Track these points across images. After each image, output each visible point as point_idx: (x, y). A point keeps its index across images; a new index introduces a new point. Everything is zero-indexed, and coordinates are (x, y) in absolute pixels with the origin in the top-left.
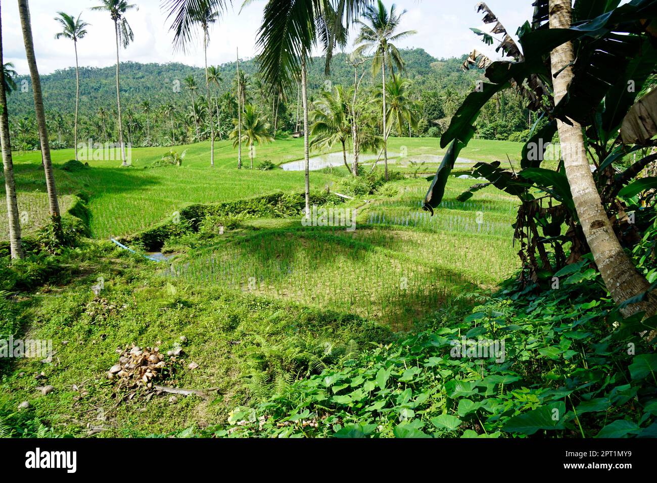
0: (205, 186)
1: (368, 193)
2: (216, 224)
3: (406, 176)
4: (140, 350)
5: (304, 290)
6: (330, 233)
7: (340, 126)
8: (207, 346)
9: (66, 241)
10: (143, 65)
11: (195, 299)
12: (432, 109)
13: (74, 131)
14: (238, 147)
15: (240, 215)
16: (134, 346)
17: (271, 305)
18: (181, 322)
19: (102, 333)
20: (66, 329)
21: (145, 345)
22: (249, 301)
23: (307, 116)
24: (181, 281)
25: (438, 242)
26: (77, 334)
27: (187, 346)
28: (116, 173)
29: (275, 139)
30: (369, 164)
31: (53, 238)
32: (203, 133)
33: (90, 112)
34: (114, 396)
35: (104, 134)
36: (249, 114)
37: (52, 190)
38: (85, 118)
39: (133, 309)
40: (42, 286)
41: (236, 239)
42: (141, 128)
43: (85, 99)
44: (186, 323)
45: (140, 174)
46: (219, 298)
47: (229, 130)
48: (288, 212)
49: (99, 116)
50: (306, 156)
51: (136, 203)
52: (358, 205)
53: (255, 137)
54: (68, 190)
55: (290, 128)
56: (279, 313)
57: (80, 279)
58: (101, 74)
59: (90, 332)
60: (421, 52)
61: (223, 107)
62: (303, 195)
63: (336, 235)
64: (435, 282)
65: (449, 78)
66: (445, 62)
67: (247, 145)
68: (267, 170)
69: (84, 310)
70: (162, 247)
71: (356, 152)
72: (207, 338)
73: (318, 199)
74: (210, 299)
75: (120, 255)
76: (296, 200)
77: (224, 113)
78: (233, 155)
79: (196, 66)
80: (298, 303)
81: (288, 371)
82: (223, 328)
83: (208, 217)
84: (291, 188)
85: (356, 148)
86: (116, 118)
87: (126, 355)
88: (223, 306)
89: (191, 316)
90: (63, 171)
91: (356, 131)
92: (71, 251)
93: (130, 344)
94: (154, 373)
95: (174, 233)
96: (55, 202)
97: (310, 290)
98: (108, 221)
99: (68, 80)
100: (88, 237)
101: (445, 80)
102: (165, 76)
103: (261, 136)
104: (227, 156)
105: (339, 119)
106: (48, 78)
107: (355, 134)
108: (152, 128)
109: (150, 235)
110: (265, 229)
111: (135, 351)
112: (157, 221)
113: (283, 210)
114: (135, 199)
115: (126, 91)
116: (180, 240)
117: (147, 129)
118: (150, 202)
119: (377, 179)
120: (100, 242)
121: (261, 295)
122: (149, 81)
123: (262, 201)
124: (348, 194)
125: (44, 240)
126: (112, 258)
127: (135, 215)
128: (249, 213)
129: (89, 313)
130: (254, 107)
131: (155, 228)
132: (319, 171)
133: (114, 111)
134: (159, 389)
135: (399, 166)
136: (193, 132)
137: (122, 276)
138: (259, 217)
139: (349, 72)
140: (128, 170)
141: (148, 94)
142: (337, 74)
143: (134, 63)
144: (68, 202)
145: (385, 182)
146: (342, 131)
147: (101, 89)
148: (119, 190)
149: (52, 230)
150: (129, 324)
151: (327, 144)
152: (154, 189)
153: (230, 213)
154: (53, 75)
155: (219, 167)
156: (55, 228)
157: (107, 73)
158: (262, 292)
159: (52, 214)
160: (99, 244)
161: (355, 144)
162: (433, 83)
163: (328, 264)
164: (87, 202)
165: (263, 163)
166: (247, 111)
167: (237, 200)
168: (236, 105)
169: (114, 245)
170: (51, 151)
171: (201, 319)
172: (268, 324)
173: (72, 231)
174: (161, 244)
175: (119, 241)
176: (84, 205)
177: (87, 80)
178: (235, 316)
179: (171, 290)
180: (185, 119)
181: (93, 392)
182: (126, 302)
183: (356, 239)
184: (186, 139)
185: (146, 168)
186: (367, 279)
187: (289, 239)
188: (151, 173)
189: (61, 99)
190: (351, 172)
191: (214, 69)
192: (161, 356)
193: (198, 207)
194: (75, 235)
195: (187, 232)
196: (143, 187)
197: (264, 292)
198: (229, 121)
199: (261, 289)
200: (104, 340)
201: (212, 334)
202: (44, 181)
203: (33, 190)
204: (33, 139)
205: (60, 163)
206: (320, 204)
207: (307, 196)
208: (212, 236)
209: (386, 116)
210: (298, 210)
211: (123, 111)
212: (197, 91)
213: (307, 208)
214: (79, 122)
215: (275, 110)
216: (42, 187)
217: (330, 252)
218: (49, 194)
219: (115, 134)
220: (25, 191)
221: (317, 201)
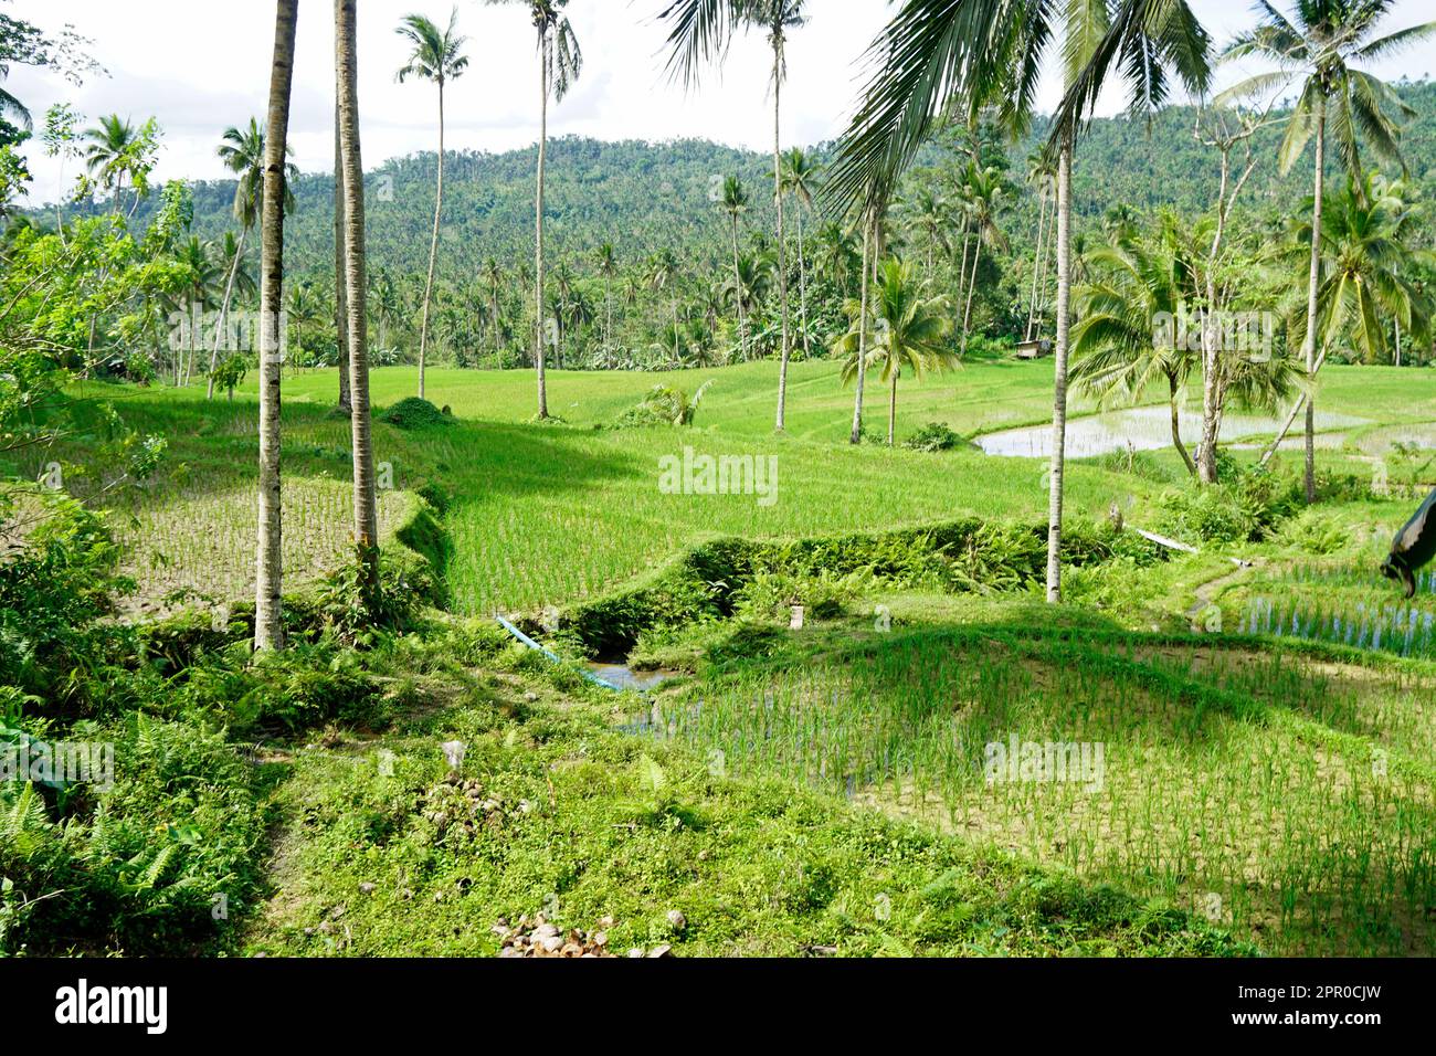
1: (1245, 536)
2: (783, 597)
3: (1379, 491)
4: (558, 935)
5: (1031, 817)
6: (1120, 651)
9: (385, 614)
10: (607, 146)
11: (714, 808)
13: (419, 320)
14: (855, 382)
15: (853, 577)
16: (540, 920)
17: (931, 852)
18: (671, 871)
19: (460, 873)
20: (373, 852)
21: (570, 923)
22: (868, 832)
23: (1068, 298)
24: (678, 753)
26: (397, 868)
27: (683, 940)
28: (520, 440)
29: (963, 360)
30: (1252, 447)
31: (355, 603)
32: (758, 337)
33: (462, 270)
35: (493, 330)
36: (893, 286)
37: (365, 475)
38: (447, 286)
39: (545, 817)
40: (320, 727)
41: (841, 645)
42: (589, 318)
43: (451, 234)
44: (685, 875)
45: (582, 445)
46: (782, 812)
47: (832, 330)
48: (994, 579)
49: (484, 280)
50: (1056, 416)
51: (568, 523)
52: (1211, 573)
53: (905, 353)
54: (400, 479)
55: (1008, 331)
56: (959, 879)
58: (497, 170)
59: (430, 866)
61: (819, 266)
62: (1042, 532)
63: (1138, 659)
67: (884, 377)
68: (934, 449)
69: (420, 805)
70: (629, 650)
71: (1213, 409)
72: (741, 925)
73: (1086, 546)
74: (757, 811)
75: (521, 665)
76: (1017, 546)
77: (821, 280)
78: (840, 404)
79: (749, 149)
80: (1011, 855)
82: (788, 900)
83: (761, 577)
84: (1004, 510)
85: (1213, 396)
86: (526, 287)
87: (518, 944)
88: (793, 837)
89: (701, 855)
90: (387, 426)
92: (396, 642)
93: (531, 915)
95: (666, 613)
96: (368, 509)
97: (1050, 819)
98: (493, 569)
99: (415, 186)
100: (441, 608)
102: (663, 175)
103: (922, 353)
104: (821, 406)
106: (371, 177)
107: (1212, 354)
108: (619, 317)
109: (601, 614)
110: (922, 625)
111: (544, 936)
112: (622, 578)
113: (978, 571)
114: (567, 514)
115: (556, 216)
116: (682, 634)
117: (605, 321)
118: (607, 522)
119: (1281, 491)
120: (470, 625)
121: (902, 818)
122: (620, 188)
123: (918, 540)
124: (1182, 537)
125: (334, 606)
126: (498, 670)
127: (564, 556)
128: (877, 572)
129: (431, 814)
130: (906, 268)
131: (614, 596)
132: (1092, 462)
133: (523, 269)
135: (1353, 458)
136: (729, 334)
137: (522, 721)
138: (906, 587)
139: (1201, 162)
140: (553, 433)
141: (614, 225)
142: (1162, 169)
143: (582, 138)
144: (399, 508)
145: (1305, 504)
147: (493, 211)
148: (524, 487)
149: (354, 580)
150: (533, 859)
151: (1122, 382)
152: (620, 489)
153: (824, 571)
155: (797, 435)
156: (362, 575)
157: (512, 165)
158: (904, 809)
159: (358, 538)
160: (466, 629)
161: (1209, 385)
163: (1110, 745)
164: (442, 511)
165: (927, 429)
166: (887, 279)
167: (846, 533)
168: (855, 260)
169: (504, 634)
170: (371, 371)
171: (727, 868)
172: (920, 907)
173: (402, 590)
174: (629, 644)
175: (518, 624)
176: (434, 520)
177: (461, 186)
178: (824, 870)
179: (652, 776)
180: (710, 295)
182: (528, 794)
183: (1199, 677)
184: (710, 350)
185: (598, 427)
186: (1234, 807)
187: (992, 658)
188: (610, 444)
189: (393, 236)
190: (1192, 470)
191: (801, 161)
193: (735, 547)
194: (410, 598)
195: (702, 616)
196: (590, 482)
197: (911, 810)
198: (834, 306)
199: (903, 799)
200: (465, 893)
201: (756, 914)
202: (342, 450)
203: (316, 471)
204: (318, 337)
205: (378, 404)
206: (1090, 560)
207: (1052, 535)
208: (769, 633)
209: (1318, 296)
210: (1023, 575)
211: (546, 268)
212: (748, 217)
213: (1050, 571)
214: (432, 299)
215: (968, 276)
216: (340, 466)
217: (1117, 711)
218: (356, 485)
219: (520, 331)
220: (296, 473)
221: (1082, 551)
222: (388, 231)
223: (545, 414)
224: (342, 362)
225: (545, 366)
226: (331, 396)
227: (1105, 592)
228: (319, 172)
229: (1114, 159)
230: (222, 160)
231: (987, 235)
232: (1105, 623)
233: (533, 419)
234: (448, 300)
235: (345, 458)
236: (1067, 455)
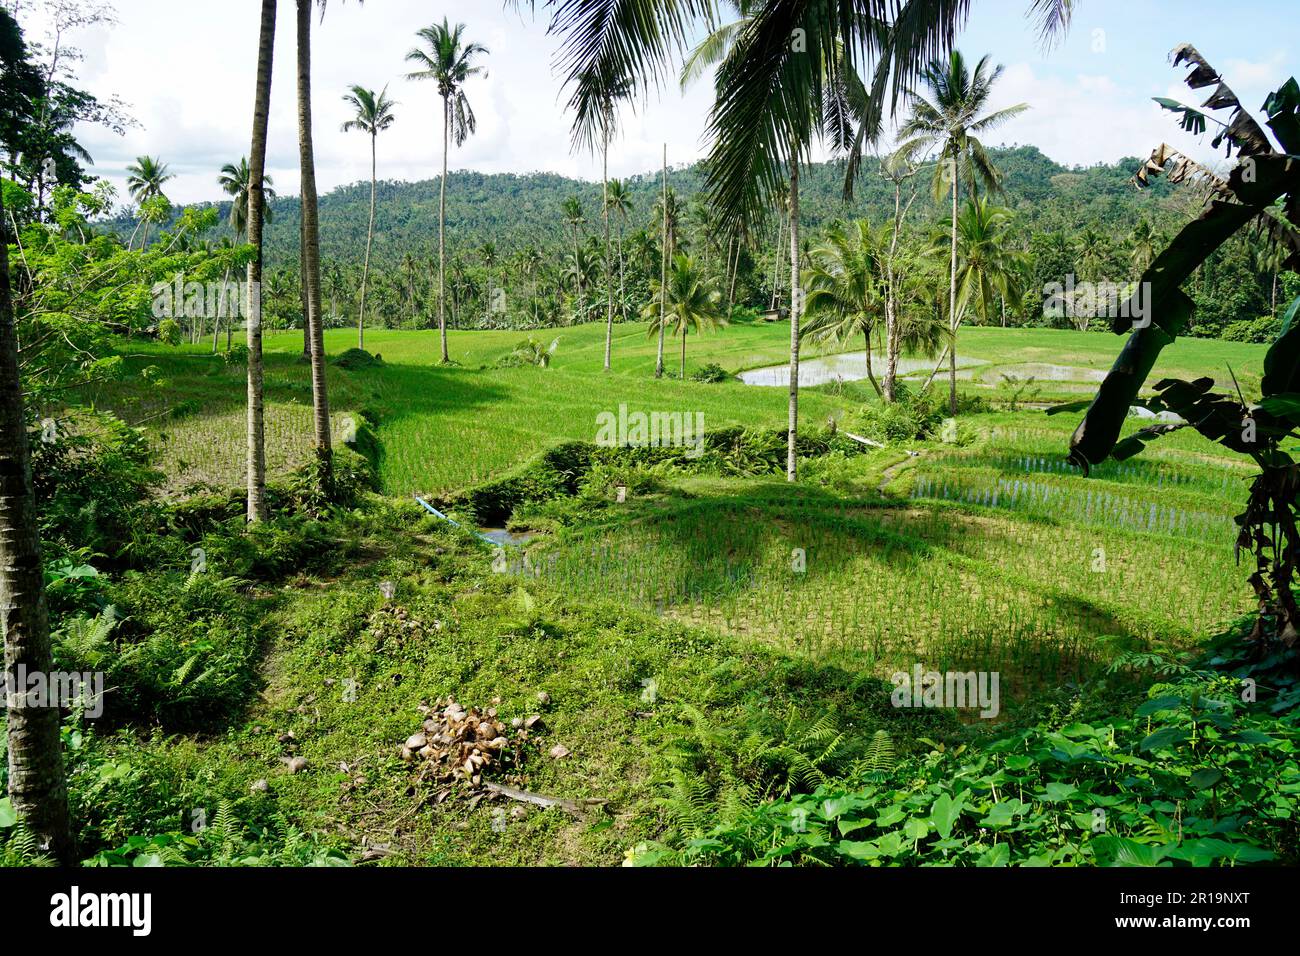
0: (593, 407)
1: (913, 436)
2: (611, 481)
3: (995, 406)
4: (463, 710)
5: (780, 622)
6: (836, 512)
7: (861, 300)
8: (587, 717)
9: (338, 495)
10: (487, 177)
11: (568, 623)
12: (1052, 269)
13: (359, 296)
14: (658, 335)
15: (659, 466)
16: (450, 701)
17: (715, 647)
18: (539, 666)
19: (394, 671)
20: (333, 658)
21: (471, 703)
22: (672, 636)
24: (542, 587)
25: (1061, 545)
26: (350, 669)
27: (548, 712)
28: (430, 377)
29: (730, 322)
31: (316, 489)
32: (592, 306)
33: (388, 262)
34: (411, 792)
35: (410, 303)
36: (683, 272)
37: (322, 400)
38: (379, 273)
39: (452, 632)
40: (294, 573)
41: (651, 513)
42: (476, 295)
43: (381, 238)
44: (549, 668)
45: (472, 380)
46: (614, 624)
47: (642, 302)
48: (752, 467)
49: (404, 269)
50: (792, 356)
51: (463, 433)
52: (893, 460)
53: (691, 317)
54: (346, 404)
55: (759, 302)
56: (734, 665)
57: (359, 567)
58: (412, 194)
60: (1031, 154)
61: (632, 259)
62: (784, 435)
63: (847, 517)
64: (1054, 628)
65: (1092, 206)
66: (1082, 173)
67: (675, 333)
68: (711, 382)
69: (365, 626)
70: (507, 518)
71: (893, 354)
72: (588, 700)
73: (812, 444)
74: (597, 624)
75: (432, 529)
76: (768, 444)
77: (634, 269)
78: (648, 352)
79: (585, 180)
80: (769, 647)
81: (748, 781)
82: (619, 683)
83: (596, 468)
84: (759, 420)
85: (893, 344)
86: (432, 273)
87: (435, 717)
88: (623, 641)
89: (559, 655)
90: (337, 368)
91: (895, 312)
92: (346, 514)
93: (444, 698)
94: (486, 758)
95: (532, 493)
96: (324, 424)
97: (793, 623)
98: (412, 465)
99: (355, 204)
100: (376, 490)
101: (1082, 210)
102: (526, 198)
103: (702, 317)
104: (635, 353)
105: (859, 286)
106: (324, 200)
107: (891, 318)
109: (488, 495)
110: (705, 498)
111: (453, 712)
112: (501, 470)
113: (742, 462)
114: (463, 426)
115: (453, 225)
116: (543, 507)
118: (490, 432)
119: (933, 408)
120: (397, 503)
121: (695, 625)
122: (496, 206)
124: (874, 437)
125: (302, 491)
126: (417, 533)
127: (461, 455)
128: (676, 463)
129: (373, 631)
130: (691, 260)
131: (496, 482)
132: (816, 389)
133: (431, 261)
134: (494, 788)
135: (979, 385)
136: (572, 305)
137: (434, 567)
138: (695, 473)
139: (882, 193)
140: (451, 371)
141: (493, 232)
143: (470, 173)
144: (347, 426)
145: (951, 415)
146: (865, 309)
147: (409, 222)
148: (433, 408)
149: (316, 473)
150: (444, 660)
151: (834, 334)
152: (499, 409)
153: (639, 463)
154: (330, 195)
155: (619, 372)
156: (321, 470)
157: (423, 190)
158: (696, 620)
159: (318, 444)
160: (394, 506)
161: (890, 337)
162: (1056, 217)
163: (831, 574)
164: (377, 425)
165: (706, 368)
166: (678, 267)
168: (657, 255)
169: (421, 509)
170: (325, 331)
171: (577, 663)
172: (708, 684)
173: (349, 479)
174: (507, 514)
175: (430, 502)
176: (371, 432)
177: (386, 205)
178: (643, 662)
179: (525, 602)
180: (559, 279)
181: (374, 780)
182: (440, 616)
183: (888, 527)
184: (559, 316)
185: (483, 368)
186: (910, 610)
187: (753, 518)
188: (493, 378)
189: (340, 239)
191: (619, 186)
192: (500, 727)
193: (579, 448)
194: (355, 485)
195: (556, 494)
196: (478, 404)
197: (701, 621)
198: (643, 285)
199: (695, 614)
200: (397, 684)
201: (599, 693)
202: (306, 384)
203: (287, 399)
204: (289, 309)
205: (332, 353)
206: (815, 453)
207: (791, 437)
208: (603, 505)
209: (957, 281)
210: (772, 464)
211: (446, 260)
212: (584, 226)
213: (790, 461)
214: (368, 281)
215: (732, 267)
216: (304, 396)
217: (835, 551)
218: (316, 408)
219: (429, 303)
220: (275, 400)
221: (811, 447)
222: (337, 236)
223: (446, 359)
224: (304, 325)
225: (446, 327)
226: (298, 347)
227: (825, 474)
228: (289, 195)
229: (826, 190)
230: (222, 186)
232: (824, 494)
233: (438, 363)
234: (378, 282)
235: (309, 390)
236: (801, 384)
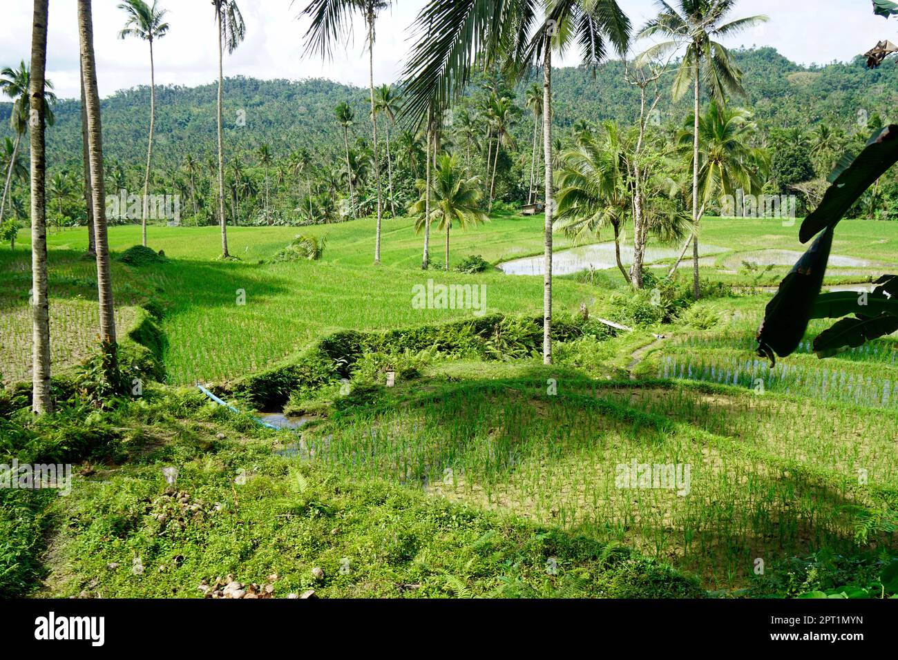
0: (364, 298)
1: (660, 320)
2: (381, 367)
3: (737, 292)
4: (241, 588)
5: (537, 496)
6: (588, 393)
7: (610, 195)
8: (358, 590)
9: (120, 387)
10: (263, 83)
11: (342, 501)
12: (788, 162)
14: (424, 230)
15: (424, 352)
16: (230, 579)
17: (477, 521)
18: (314, 543)
19: (176, 552)
20: (117, 542)
21: (249, 580)
22: (437, 511)
23: (551, 178)
24: (317, 468)
25: (798, 420)
26: (133, 552)
27: (322, 586)
28: (211, 271)
29: (490, 216)
30: (663, 266)
31: (101, 380)
32: (362, 204)
33: (170, 162)
35: (192, 201)
36: (446, 171)
37: (106, 297)
38: (160, 173)
39: (232, 513)
41: (419, 395)
42: (254, 193)
43: (162, 140)
44: (323, 544)
45: (252, 274)
46: (383, 502)
47: (409, 199)
48: (511, 351)
49: (185, 169)
50: (546, 249)
51: (243, 324)
52: (641, 343)
53: (454, 213)
54: (131, 298)
55: (517, 198)
56: (494, 537)
58: (191, 98)
59: (156, 550)
60: (770, 54)
61: (399, 159)
62: (540, 321)
63: (599, 397)
64: (792, 498)
65: (826, 102)
66: (818, 71)
67: (441, 227)
68: (473, 272)
69: (148, 510)
70: (285, 403)
71: (640, 244)
72: (359, 574)
73: (567, 329)
74: (367, 502)
75: (214, 416)
76: (525, 330)
77: (402, 168)
78: (415, 245)
79: (354, 85)
80: (526, 521)
82: (388, 557)
83: (367, 355)
84: (517, 308)
85: (639, 236)
86: (212, 173)
87: (215, 596)
88: (391, 517)
89: (333, 532)
90: (122, 264)
91: (641, 206)
92: (130, 404)
93: (224, 577)
95: (308, 380)
96: (109, 318)
97: (548, 497)
98: (194, 355)
99: (136, 108)
100: (160, 381)
101: (817, 106)
102: (299, 102)
103: (464, 212)
104: (404, 246)
105: (609, 182)
106: (106, 103)
107: (638, 211)
108: (273, 192)
109: (266, 382)
110: (468, 381)
111: (232, 590)
112: (279, 358)
113: (502, 347)
114: (243, 318)
116: (318, 392)
117: (265, 195)
118: (268, 322)
119: (679, 294)
120: (180, 391)
121: (458, 501)
122: (271, 110)
123: (464, 328)
124: (623, 321)
125: (88, 383)
126: (198, 420)
127: (241, 345)
128: (440, 349)
129: (156, 515)
130: (454, 159)
131: (274, 370)
132: (570, 278)
133: (210, 162)
135: (721, 271)
137: (215, 452)
138: (458, 358)
139: (629, 95)
140: (233, 266)
141: (269, 133)
142: (606, 99)
143: (247, 78)
144: (130, 318)
145: (694, 300)
146: (614, 204)
147: (189, 124)
148: (215, 301)
149: (101, 365)
150: (224, 540)
151: (587, 228)
152: (277, 301)
153: (407, 349)
154: (112, 98)
155: (388, 265)
156: (106, 362)
157: (202, 95)
158: (460, 496)
159: (103, 338)
160: (177, 395)
161: (637, 229)
162: (793, 113)
163: (583, 451)
164: (160, 318)
165: (467, 259)
166: (442, 167)
167: (420, 326)
168: (422, 155)
169: (203, 397)
170: (109, 229)
171: (350, 538)
172: (471, 556)
173: (134, 371)
174: (284, 400)
175: (211, 390)
176: (154, 325)
177: (167, 108)
178: (411, 537)
179: (298, 483)
180: (331, 177)
182: (220, 499)
183: (635, 406)
184: (332, 212)
185: (261, 262)
187: (511, 400)
188: (270, 272)
189: (123, 141)
190: (629, 281)
191: (387, 90)
193: (351, 336)
195: (330, 381)
196: (257, 297)
197: (464, 496)
198: (410, 183)
199: (459, 490)
200: (179, 565)
201: (369, 567)
202: (91, 280)
203: (74, 294)
204: (74, 207)
205: (116, 250)
206: (569, 337)
207: (546, 323)
208: (373, 390)
209: (699, 176)
210: (530, 348)
211: (225, 162)
212: (355, 127)
213: (545, 345)
214: (150, 180)
215: (492, 164)
216: (89, 291)
217: (587, 429)
218: (101, 303)
219: (209, 201)
220: (60, 296)
221: (565, 332)
222: (119, 137)
223: (227, 254)
224: (90, 223)
225: (226, 224)
226: (83, 245)
227: (578, 357)
228: (71, 98)
229: (578, 92)
231: (503, 140)
232: (579, 376)
233: (219, 258)
234: (161, 182)
235: (93, 286)
